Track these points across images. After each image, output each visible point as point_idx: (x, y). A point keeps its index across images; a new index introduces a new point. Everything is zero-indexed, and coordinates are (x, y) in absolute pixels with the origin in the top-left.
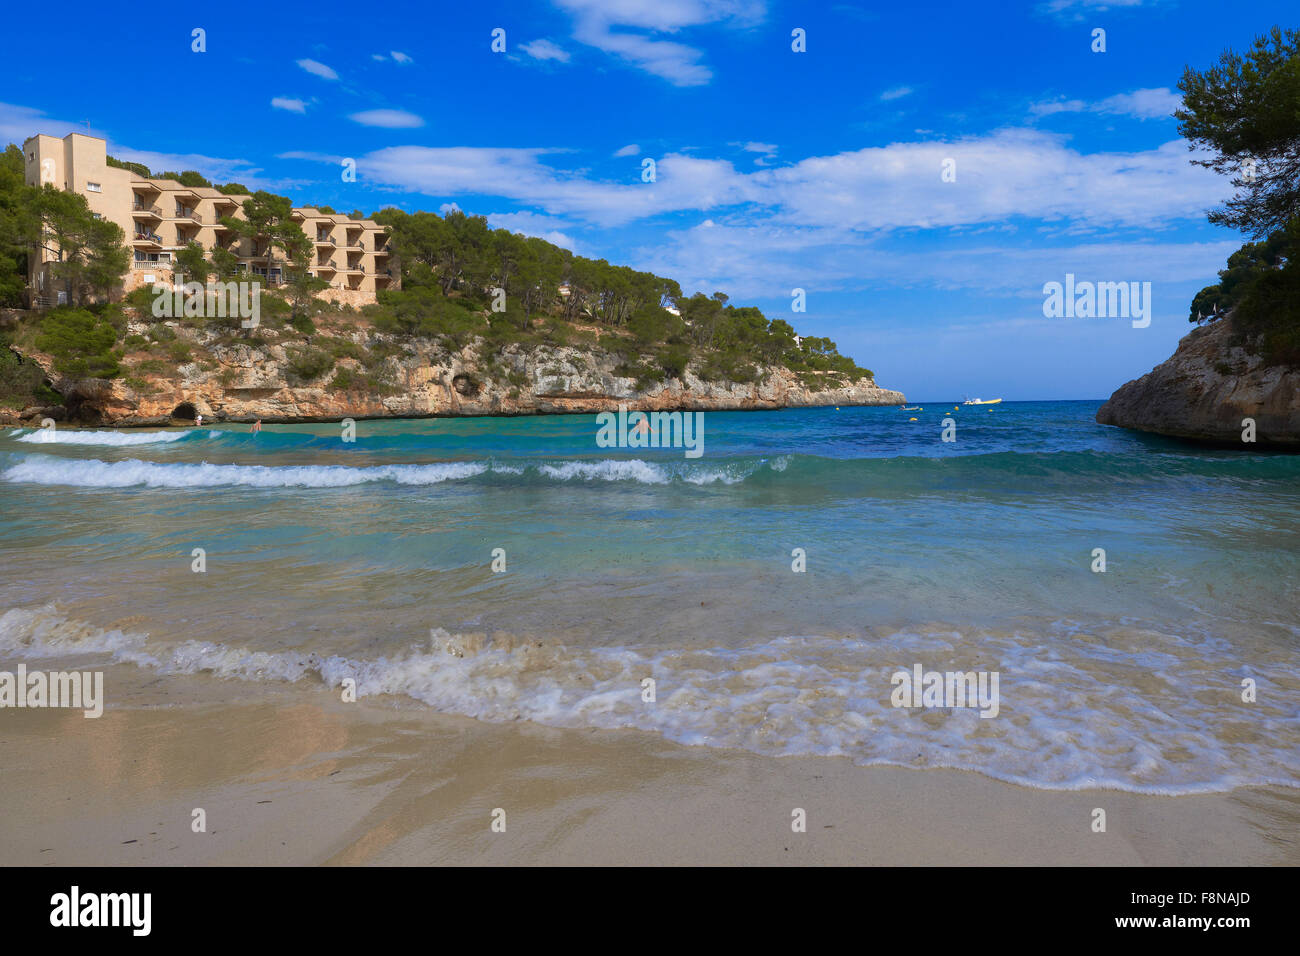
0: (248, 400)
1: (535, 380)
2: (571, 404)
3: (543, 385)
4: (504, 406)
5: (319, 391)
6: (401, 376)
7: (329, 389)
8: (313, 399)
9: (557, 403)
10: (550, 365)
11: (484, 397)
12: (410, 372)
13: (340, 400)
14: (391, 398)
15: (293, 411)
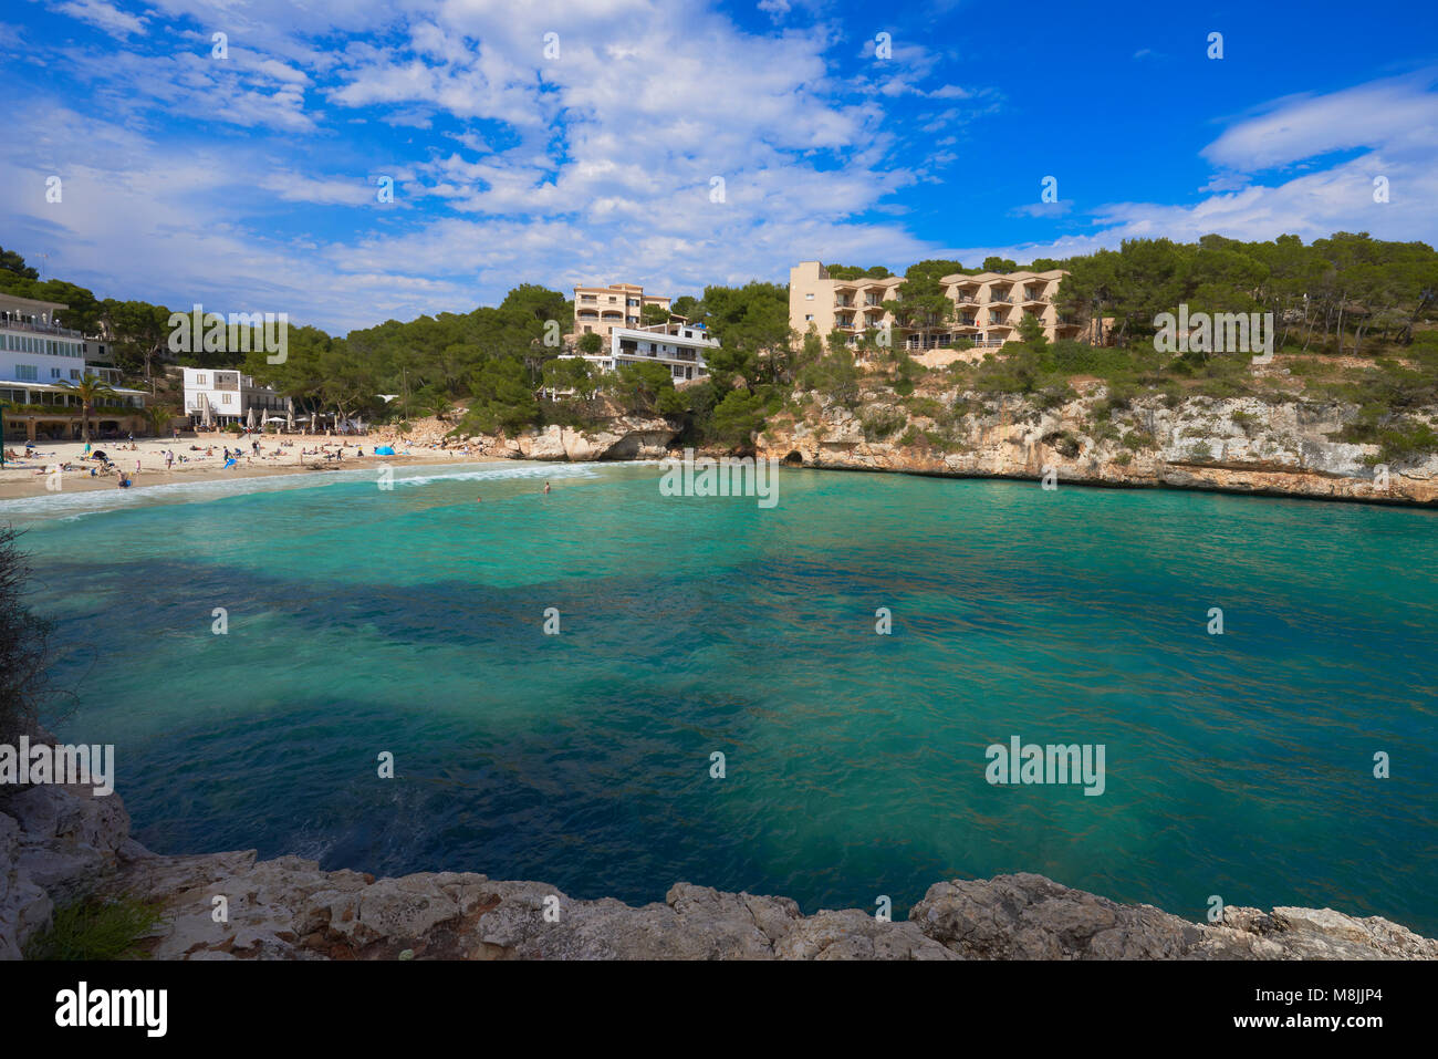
0: (838, 451)
1: (1170, 443)
2: (1225, 478)
3: (1180, 448)
4: (1105, 473)
5: (888, 446)
6: (975, 434)
7: (899, 445)
8: (884, 453)
9: (1202, 475)
10: (1198, 424)
11: (1083, 459)
12: (985, 430)
13: (906, 455)
14: (954, 456)
15: (870, 462)
